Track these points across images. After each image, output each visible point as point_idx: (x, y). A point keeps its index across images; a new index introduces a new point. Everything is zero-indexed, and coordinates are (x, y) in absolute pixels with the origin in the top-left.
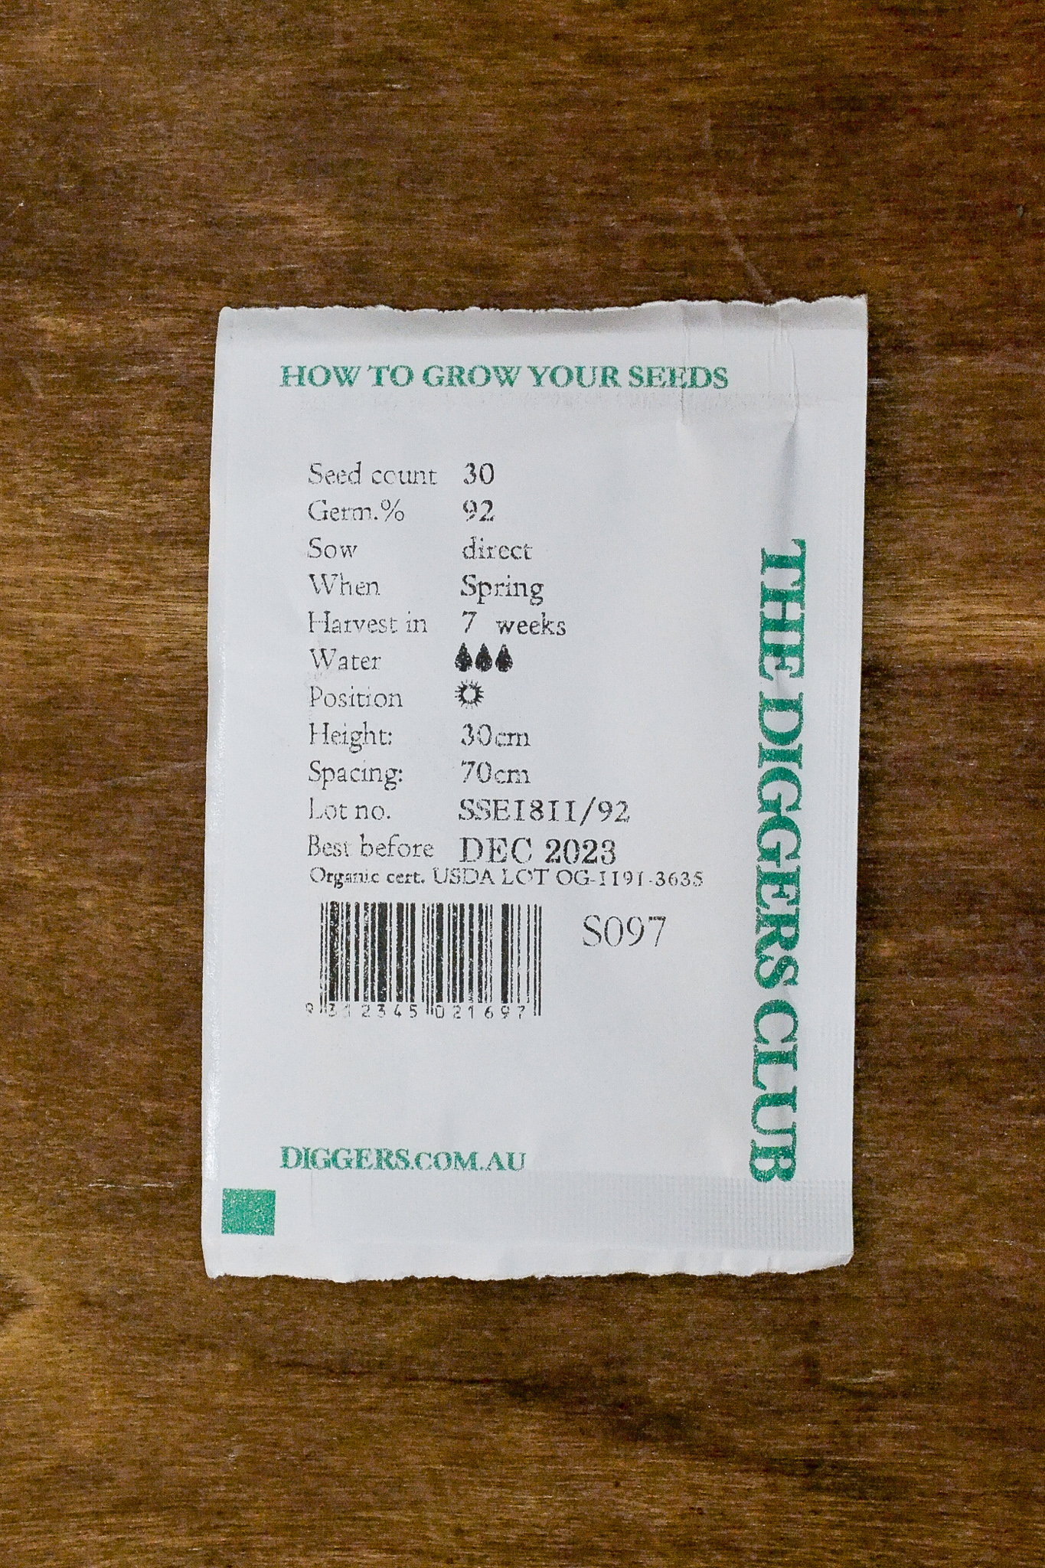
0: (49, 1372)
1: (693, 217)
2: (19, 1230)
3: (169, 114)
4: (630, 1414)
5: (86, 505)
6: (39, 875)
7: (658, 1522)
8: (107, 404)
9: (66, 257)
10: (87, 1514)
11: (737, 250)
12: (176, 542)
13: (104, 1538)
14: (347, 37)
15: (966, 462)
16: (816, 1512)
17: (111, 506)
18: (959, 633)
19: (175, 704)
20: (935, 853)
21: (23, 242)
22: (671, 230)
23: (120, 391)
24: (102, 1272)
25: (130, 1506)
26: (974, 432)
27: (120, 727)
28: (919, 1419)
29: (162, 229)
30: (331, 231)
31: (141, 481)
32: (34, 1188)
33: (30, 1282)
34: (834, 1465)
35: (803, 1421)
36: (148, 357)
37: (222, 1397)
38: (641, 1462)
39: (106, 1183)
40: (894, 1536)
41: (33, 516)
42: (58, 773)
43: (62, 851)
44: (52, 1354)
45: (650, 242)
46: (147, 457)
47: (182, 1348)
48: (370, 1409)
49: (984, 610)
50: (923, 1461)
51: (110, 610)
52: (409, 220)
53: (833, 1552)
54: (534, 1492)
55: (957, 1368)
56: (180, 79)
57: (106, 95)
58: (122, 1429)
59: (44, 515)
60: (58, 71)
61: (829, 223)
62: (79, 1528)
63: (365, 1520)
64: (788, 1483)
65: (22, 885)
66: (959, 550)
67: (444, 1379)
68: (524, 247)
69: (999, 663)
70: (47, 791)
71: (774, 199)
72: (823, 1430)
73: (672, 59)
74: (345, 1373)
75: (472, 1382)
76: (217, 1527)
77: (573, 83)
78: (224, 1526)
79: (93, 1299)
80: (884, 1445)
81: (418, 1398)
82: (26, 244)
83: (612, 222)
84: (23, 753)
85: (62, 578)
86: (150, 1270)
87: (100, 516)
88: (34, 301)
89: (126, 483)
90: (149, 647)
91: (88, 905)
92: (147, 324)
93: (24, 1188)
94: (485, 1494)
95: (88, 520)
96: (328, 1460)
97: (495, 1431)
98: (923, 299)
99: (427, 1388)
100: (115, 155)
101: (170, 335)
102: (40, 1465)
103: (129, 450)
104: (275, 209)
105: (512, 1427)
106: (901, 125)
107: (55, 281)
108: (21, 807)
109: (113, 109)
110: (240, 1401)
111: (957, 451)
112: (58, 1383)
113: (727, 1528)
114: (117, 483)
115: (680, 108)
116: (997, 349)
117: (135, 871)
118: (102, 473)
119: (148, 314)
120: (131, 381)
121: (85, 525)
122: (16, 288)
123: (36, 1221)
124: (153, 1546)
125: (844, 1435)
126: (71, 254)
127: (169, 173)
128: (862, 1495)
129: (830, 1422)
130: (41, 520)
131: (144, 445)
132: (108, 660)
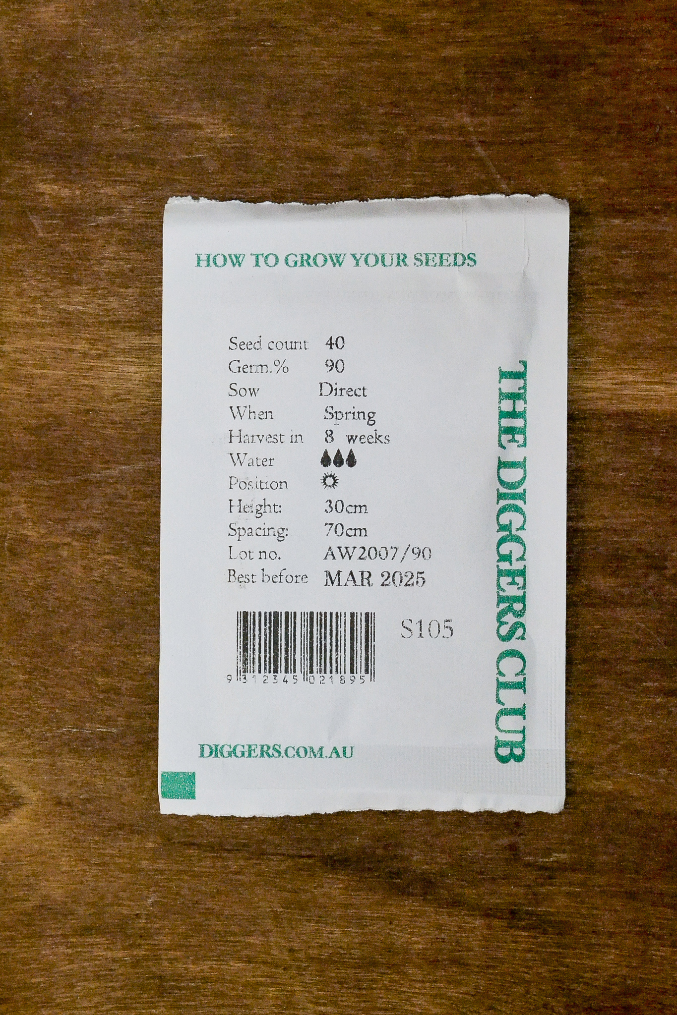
0: (36, 846)
1: (451, 129)
2: (19, 757)
3: (125, 59)
4: (400, 879)
5: (69, 303)
6: (35, 534)
7: (415, 946)
8: (82, 240)
9: (58, 147)
10: (58, 936)
11: (480, 150)
12: (124, 327)
13: (70, 951)
14: (237, 12)
15: (621, 286)
16: (516, 942)
17: (84, 304)
18: (615, 392)
19: (122, 428)
20: (597, 529)
21: (31, 137)
22: (439, 137)
23: (92, 232)
24: (70, 784)
25: (86, 931)
26: (626, 266)
27: (87, 443)
28: (582, 884)
29: (118, 131)
30: (224, 133)
31: (103, 288)
32: (28, 730)
33: (24, 789)
34: (527, 912)
35: (510, 884)
36: (109, 211)
37: (144, 864)
38: (406, 909)
39: (73, 728)
40: (565, 958)
41: (35, 309)
42: (48, 470)
43: (50, 520)
44: (38, 835)
45: (425, 144)
46: (107, 274)
47: (120, 832)
48: (236, 873)
50: (583, 911)
51: (82, 369)
52: (274, 128)
53: (526, 967)
54: (339, 926)
55: (605, 853)
56: (133, 36)
57: (85, 46)
58: (82, 883)
59: (42, 309)
60: (56, 31)
61: (538, 134)
62: (53, 944)
63: (233, 942)
64: (496, 922)
65: (24, 540)
67: (284, 855)
68: (347, 146)
69: (639, 412)
70: (41, 481)
71: (504, 118)
72: (520, 890)
73: (442, 30)
74: (221, 850)
75: (302, 857)
76: (140, 945)
77: (377, 43)
78: (144, 945)
79: (65, 801)
80: (561, 901)
81: (267, 866)
82: (33, 139)
83: (401, 131)
84: (26, 459)
85: (52, 349)
86: (99, 783)
87: (77, 309)
88: (38, 175)
89: (94, 290)
90: (107, 393)
91: (65, 554)
92: (109, 190)
93: (22, 730)
94: (312, 926)
95: (69, 313)
96: (210, 904)
97: (315, 888)
98: (596, 183)
99: (273, 860)
100: (91, 84)
101: (123, 197)
102: (29, 904)
103: (96, 269)
104: (190, 120)
105: (326, 885)
106: (584, 74)
107: (51, 162)
108: (24, 491)
109: (89, 55)
110: (156, 866)
111: (612, 279)
112: (41, 853)
113: (460, 951)
114: (88, 289)
115: (446, 60)
116: (642, 215)
117: (95, 533)
118: (78, 283)
119: (109, 184)
120: (97, 226)
121: (67, 316)
122: (26, 166)
123: (29, 751)
124: (99, 956)
125: (533, 894)
126: (61, 146)
127: (124, 96)
128: (545, 932)
129: (526, 886)
130: (39, 312)
131: (105, 266)
132: (81, 401)
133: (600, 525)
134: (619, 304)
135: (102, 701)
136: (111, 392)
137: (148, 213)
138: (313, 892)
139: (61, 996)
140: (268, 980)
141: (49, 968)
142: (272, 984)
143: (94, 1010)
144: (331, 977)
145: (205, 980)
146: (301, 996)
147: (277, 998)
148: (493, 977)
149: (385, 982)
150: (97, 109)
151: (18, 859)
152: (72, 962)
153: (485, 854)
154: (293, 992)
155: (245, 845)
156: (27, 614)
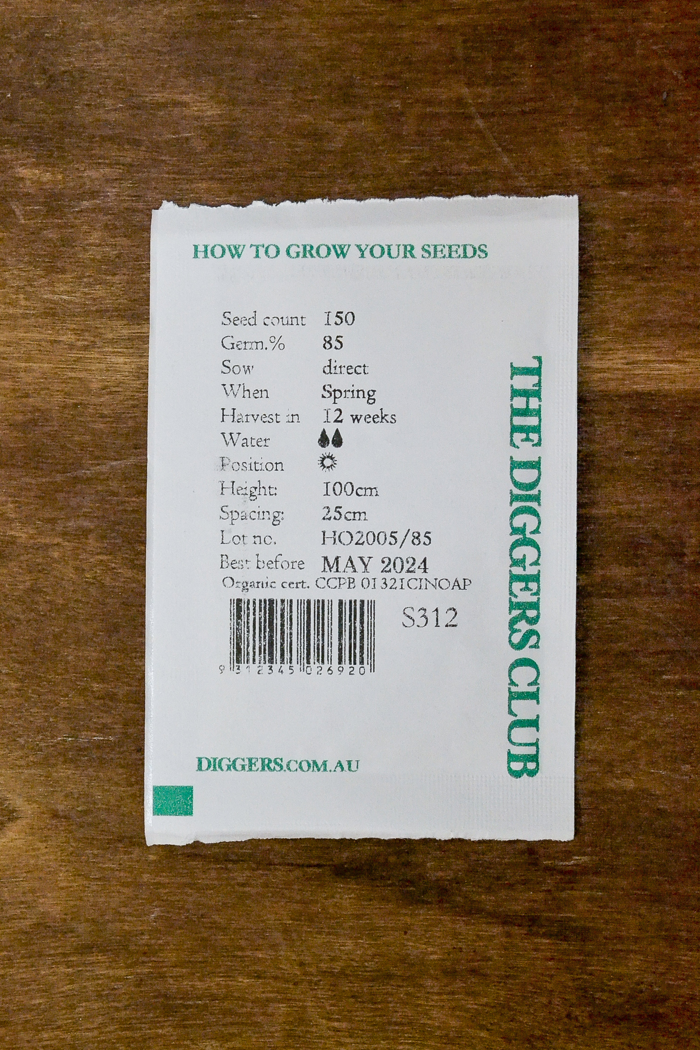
0: (32, 862)
1: (450, 101)
2: (12, 768)
3: (106, 36)
4: (414, 887)
5: (54, 293)
6: (23, 535)
7: (432, 957)
8: (66, 226)
9: (39, 130)
10: (57, 955)
11: (480, 123)
12: (112, 316)
13: (69, 970)
15: (630, 260)
16: (535, 950)
17: (68, 293)
18: (627, 372)
19: (112, 422)
20: (611, 516)
21: (11, 120)
22: (436, 110)
23: (76, 218)
24: (67, 796)
25: (85, 949)
26: (635, 240)
27: (76, 438)
28: (603, 889)
29: (101, 111)
30: (212, 111)
31: (89, 276)
32: (21, 740)
33: (18, 802)
34: (547, 919)
35: (529, 890)
36: (92, 195)
37: (146, 877)
38: (421, 918)
39: (68, 737)
40: (588, 965)
41: (17, 299)
42: (36, 468)
43: (39, 520)
44: (34, 850)
45: (422, 117)
46: (93, 260)
47: (120, 845)
48: (243, 885)
49: (643, 357)
50: (606, 916)
51: (68, 361)
52: (264, 104)
53: (548, 976)
54: (351, 938)
55: (629, 855)
56: (114, 12)
57: (64, 23)
58: (81, 899)
59: (26, 299)
60: (32, 8)
61: (540, 104)
62: (53, 964)
63: (240, 957)
64: (516, 930)
65: (13, 541)
66: (627, 318)
67: (292, 864)
68: (340, 121)
69: (653, 392)
70: (28, 480)
71: (503, 88)
72: (541, 896)
74: (226, 861)
75: (309, 866)
76: (143, 962)
77: (369, 13)
78: (148, 962)
79: (61, 814)
80: (582, 906)
81: (275, 877)
82: (13, 121)
83: (397, 104)
84: (12, 456)
85: (37, 341)
86: (98, 795)
87: (61, 299)
88: (17, 159)
89: (80, 278)
90: (95, 386)
91: (56, 555)
92: (93, 174)
93: (15, 741)
94: (320, 939)
95: (54, 302)
96: (216, 918)
97: (325, 898)
98: (602, 154)
99: (280, 870)
100: (70, 63)
101: (107, 181)
102: (26, 922)
103: (80, 256)
104: (175, 97)
105: (336, 895)
106: (586, 40)
107: (31, 146)
108: (11, 491)
109: (69, 32)
110: (158, 879)
111: (624, 253)
112: (37, 868)
113: (478, 961)
114: (72, 278)
115: (441, 29)
116: (651, 186)
117: (87, 532)
118: (63, 271)
119: (93, 167)
120: (81, 211)
121: (52, 306)
122: (5, 151)
123: (23, 763)
124: (101, 975)
125: (554, 899)
126: (42, 128)
127: (106, 74)
128: (566, 939)
129: (546, 891)
130: (23, 303)
131: (90, 253)
132: (68, 394)
133: (614, 511)
134: (628, 280)
135: (98, 708)
136: (100, 385)
137: (134, 196)
138: (323, 903)
139: (63, 1018)
140: (279, 996)
141: (47, 991)
142: (283, 1000)
143: (97, 1031)
144: (344, 991)
145: (214, 997)
146: (312, 1013)
147: (288, 1014)
148: (513, 987)
149: (401, 995)
150: (78, 89)
151: (15, 875)
152: (72, 982)
153: (503, 859)
154: (305, 1007)
155: (251, 855)
156: (17, 620)
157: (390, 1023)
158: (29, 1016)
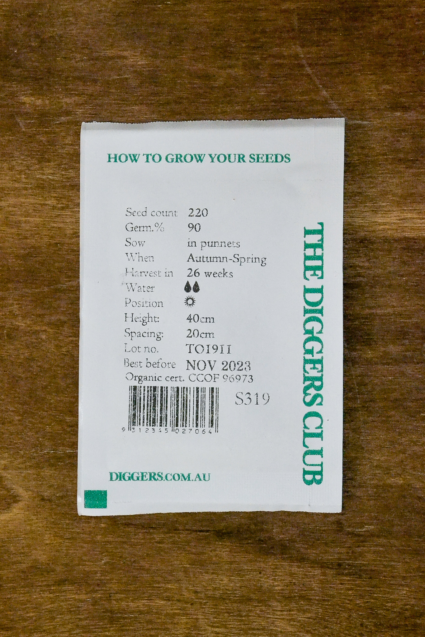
0: (28, 528)
1: (290, 56)
2: (16, 470)
3: (76, 14)
4: (266, 544)
5: (43, 174)
6: (23, 325)
7: (276, 588)
8: (51, 132)
9: (34, 73)
10: (44, 586)
11: (308, 70)
13: (51, 595)
15: (401, 156)
16: (341, 584)
17: (52, 174)
18: (399, 225)
20: (389, 315)
21: (17, 66)
22: (281, 61)
23: (57, 128)
24: (50, 487)
25: (61, 582)
26: (405, 142)
27: (57, 264)
28: (383, 546)
29: (73, 61)
30: (142, 62)
31: (65, 164)
32: (22, 452)
33: (21, 491)
34: (349, 565)
35: (337, 547)
36: (68, 113)
37: (99, 538)
38: (270, 564)
39: (51, 450)
40: (374, 594)
41: (21, 178)
42: (31, 283)
43: (33, 315)
44: (29, 520)
45: (273, 66)
48: (159, 543)
49: (409, 215)
50: (385, 563)
51: (52, 217)
53: (349, 600)
54: (226, 576)
57: (50, 7)
58: (58, 551)
59: (26, 178)
61: (345, 58)
62: (41, 591)
63: (158, 588)
64: (328, 571)
65: (17, 328)
67: (190, 530)
68: (221, 68)
70: (27, 290)
71: (323, 48)
72: (344, 550)
74: (149, 528)
75: (201, 531)
76: (97, 590)
78: (99, 590)
79: (46, 498)
80: (370, 557)
81: (179, 538)
83: (257, 58)
84: (17, 275)
85: (32, 204)
86: (69, 486)
87: (48, 178)
88: (21, 91)
89: (59, 165)
90: (69, 232)
91: (44, 337)
92: (68, 100)
93: (18, 452)
94: (207, 577)
95: (43, 180)
96: (142, 563)
97: (211, 551)
98: (384, 89)
99: (182, 533)
100: (54, 31)
101: (77, 105)
102: (24, 566)
103: (60, 151)
104: (119, 53)
105: (218, 549)
106: (374, 18)
107: (30, 83)
108: (17, 297)
109: (53, 12)
110: (106, 539)
111: (398, 151)
112: (32, 532)
113: (305, 591)
114: (55, 165)
115: (285, 11)
116: (414, 109)
117: (63, 323)
118: (49, 161)
119: (68, 96)
120: (61, 123)
121: (42, 182)
122: (13, 86)
123: (23, 466)
124: (71, 598)
125: (353, 552)
126: (37, 72)
127: (76, 38)
128: (360, 577)
129: (347, 547)
130: (24, 180)
131: (66, 149)
132: (52, 237)
133: (391, 312)
134: (401, 168)
135: (69, 432)
136: (71, 232)
137: (93, 114)
138: (209, 554)
139: (47, 625)
140: (181, 612)
141: (37, 607)
142: (184, 615)
143: (68, 633)
144: (222, 609)
145: (141, 612)
146: (202, 622)
147: (187, 623)
148: (327, 607)
149: (258, 612)
150: (58, 48)
151: (17, 536)
152: (53, 603)
153: (321, 527)
154: (197, 619)
155: (164, 524)
156: (20, 377)
157: (250, 629)
158: (26, 624)
